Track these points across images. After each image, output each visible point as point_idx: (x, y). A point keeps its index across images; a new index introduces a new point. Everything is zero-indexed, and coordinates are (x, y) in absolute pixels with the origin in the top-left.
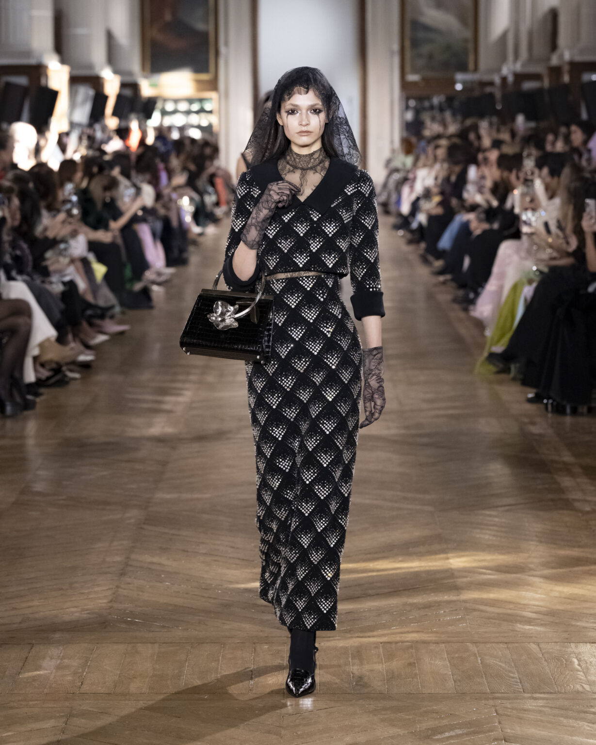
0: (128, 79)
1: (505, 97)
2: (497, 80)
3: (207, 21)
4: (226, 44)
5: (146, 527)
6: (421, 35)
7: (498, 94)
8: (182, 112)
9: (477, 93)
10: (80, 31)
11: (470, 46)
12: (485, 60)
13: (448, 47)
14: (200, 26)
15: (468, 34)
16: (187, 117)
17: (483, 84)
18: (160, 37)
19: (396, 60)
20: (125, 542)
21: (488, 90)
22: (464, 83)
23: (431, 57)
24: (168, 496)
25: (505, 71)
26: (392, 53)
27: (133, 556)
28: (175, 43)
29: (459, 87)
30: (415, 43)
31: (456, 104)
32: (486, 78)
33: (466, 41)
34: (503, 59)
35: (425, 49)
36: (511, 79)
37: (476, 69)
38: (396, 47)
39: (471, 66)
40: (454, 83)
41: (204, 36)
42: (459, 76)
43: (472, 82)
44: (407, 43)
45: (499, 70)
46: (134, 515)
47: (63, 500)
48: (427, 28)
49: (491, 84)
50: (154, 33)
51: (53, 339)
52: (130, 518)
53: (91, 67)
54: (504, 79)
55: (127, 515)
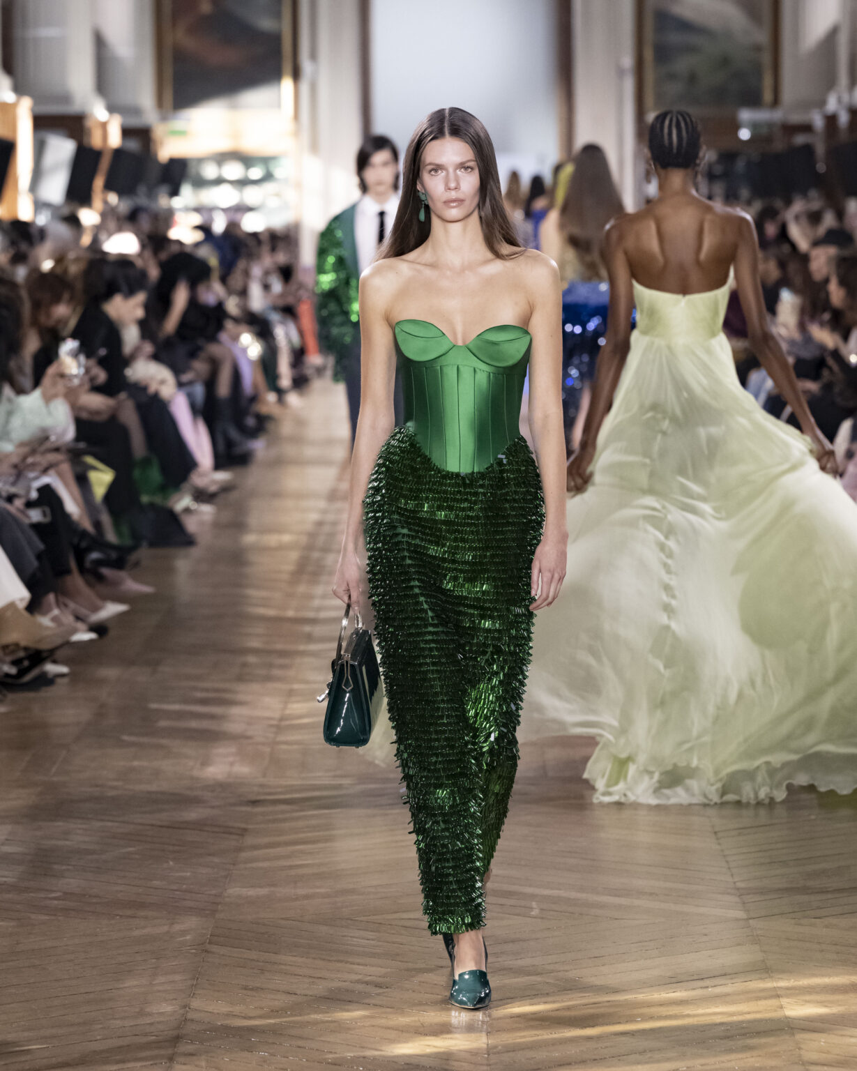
0: (134, 122)
1: (835, 152)
2: (818, 122)
3: (278, 15)
4: (314, 56)
5: (214, 948)
6: (674, 38)
7: (820, 149)
8: (231, 182)
9: (779, 146)
10: (46, 32)
11: (766, 59)
12: (794, 84)
13: (725, 61)
14: (266, 24)
15: (762, 37)
16: (241, 191)
17: (791, 129)
18: (189, 43)
19: (629, 85)
20: (177, 977)
21: (800, 139)
22: (754, 127)
23: (692, 79)
24: (252, 892)
25: (832, 105)
26: (620, 73)
27: (195, 1003)
28: (219, 55)
29: (745, 134)
30: (663, 54)
31: (740, 165)
32: (796, 118)
33: (758, 48)
34: (830, 82)
35: (682, 65)
36: (844, 118)
37: (776, 102)
38: (628, 61)
39: (768, 96)
40: (736, 126)
41: (274, 40)
42: (745, 115)
43: (770, 125)
44: (649, 54)
45: (822, 103)
46: (190, 926)
47: (55, 899)
48: (685, 26)
49: (807, 128)
50: (180, 36)
51: (22, 605)
52: (184, 933)
53: (66, 98)
54: (831, 120)
55: (177, 927)
